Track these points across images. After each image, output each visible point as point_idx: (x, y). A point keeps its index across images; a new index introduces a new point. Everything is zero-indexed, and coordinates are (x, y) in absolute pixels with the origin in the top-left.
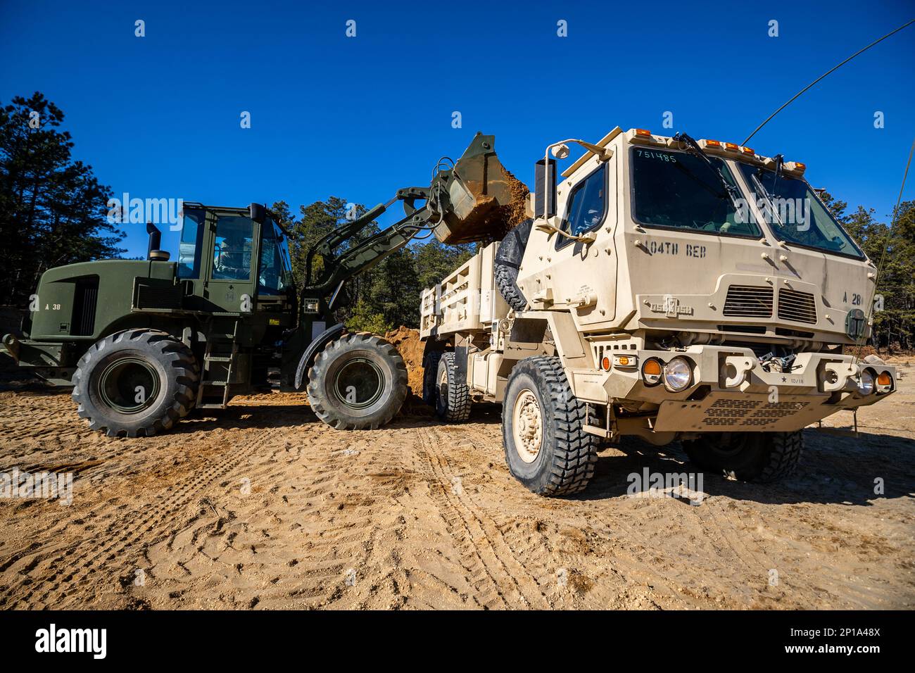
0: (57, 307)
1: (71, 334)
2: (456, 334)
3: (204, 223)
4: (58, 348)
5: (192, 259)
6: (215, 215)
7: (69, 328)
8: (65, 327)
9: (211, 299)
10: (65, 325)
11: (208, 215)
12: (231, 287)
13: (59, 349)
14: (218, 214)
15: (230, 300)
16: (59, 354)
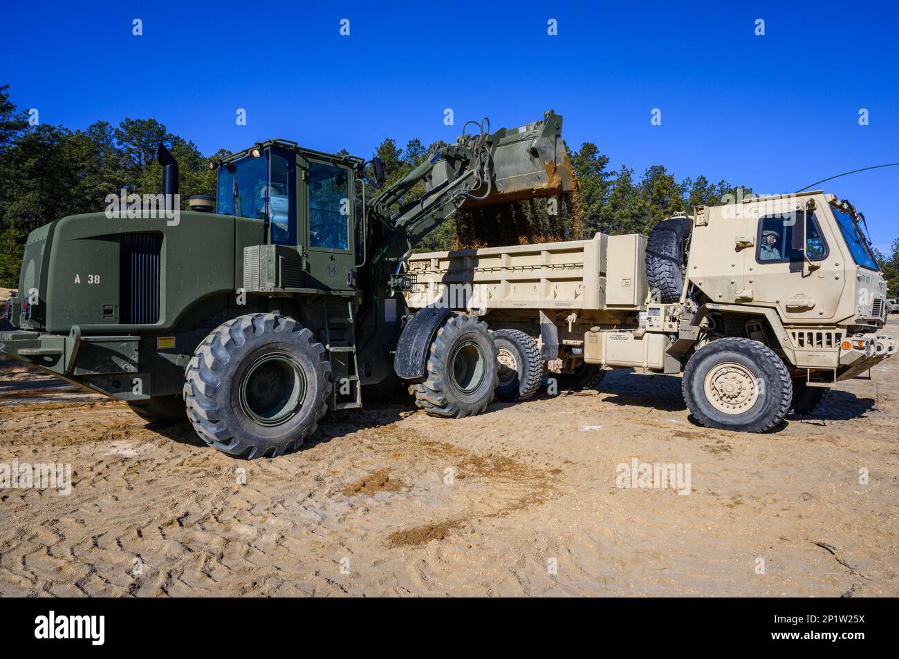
0: (95, 279)
1: (121, 322)
2: (540, 311)
3: (295, 171)
4: (133, 343)
5: (286, 218)
6: (307, 161)
7: (116, 313)
8: (108, 312)
9: (312, 274)
10: (110, 308)
11: (299, 159)
12: (332, 258)
13: (135, 346)
14: (310, 160)
15: (332, 273)
16: (137, 353)
